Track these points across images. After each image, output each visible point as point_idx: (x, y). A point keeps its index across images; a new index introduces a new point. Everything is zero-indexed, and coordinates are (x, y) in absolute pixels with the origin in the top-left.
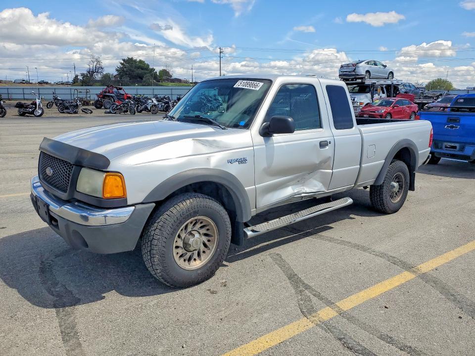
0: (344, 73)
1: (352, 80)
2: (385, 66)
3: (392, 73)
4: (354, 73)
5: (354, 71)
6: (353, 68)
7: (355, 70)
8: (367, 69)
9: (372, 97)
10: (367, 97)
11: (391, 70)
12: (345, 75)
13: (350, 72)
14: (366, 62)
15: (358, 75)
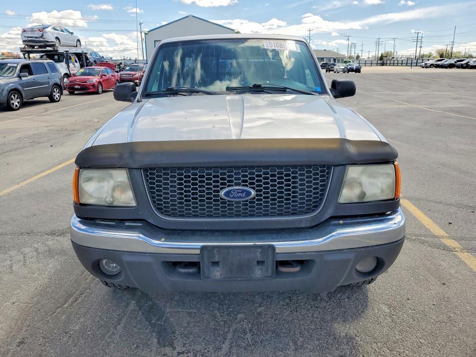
0: (30, 39)
1: (40, 47)
2: (72, 33)
3: (79, 40)
4: (42, 39)
5: (42, 37)
6: (40, 34)
7: (43, 35)
8: (56, 36)
9: (68, 67)
10: (62, 66)
11: (77, 38)
12: (29, 41)
13: (36, 37)
14: (52, 26)
15: (48, 42)
